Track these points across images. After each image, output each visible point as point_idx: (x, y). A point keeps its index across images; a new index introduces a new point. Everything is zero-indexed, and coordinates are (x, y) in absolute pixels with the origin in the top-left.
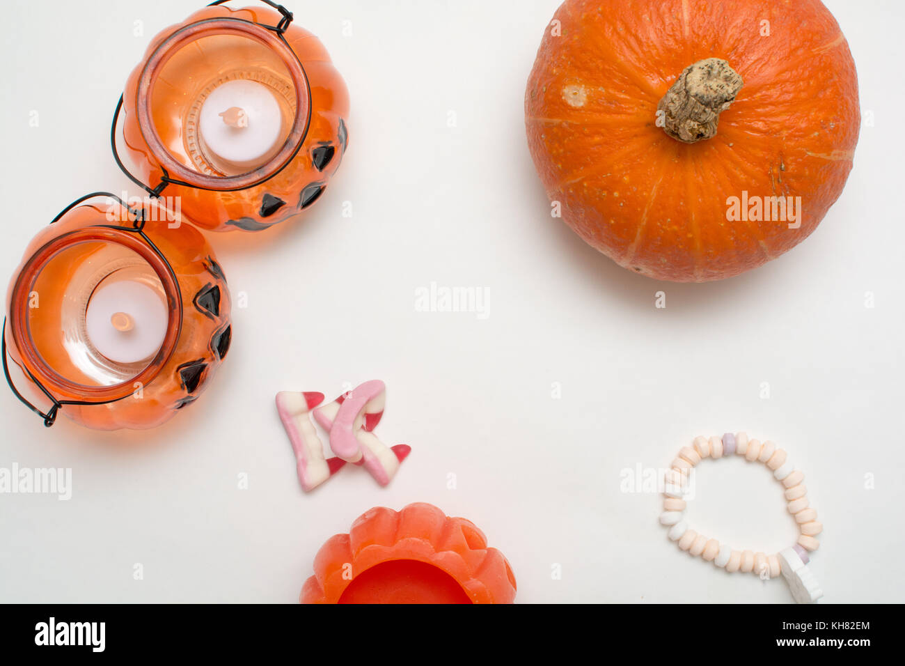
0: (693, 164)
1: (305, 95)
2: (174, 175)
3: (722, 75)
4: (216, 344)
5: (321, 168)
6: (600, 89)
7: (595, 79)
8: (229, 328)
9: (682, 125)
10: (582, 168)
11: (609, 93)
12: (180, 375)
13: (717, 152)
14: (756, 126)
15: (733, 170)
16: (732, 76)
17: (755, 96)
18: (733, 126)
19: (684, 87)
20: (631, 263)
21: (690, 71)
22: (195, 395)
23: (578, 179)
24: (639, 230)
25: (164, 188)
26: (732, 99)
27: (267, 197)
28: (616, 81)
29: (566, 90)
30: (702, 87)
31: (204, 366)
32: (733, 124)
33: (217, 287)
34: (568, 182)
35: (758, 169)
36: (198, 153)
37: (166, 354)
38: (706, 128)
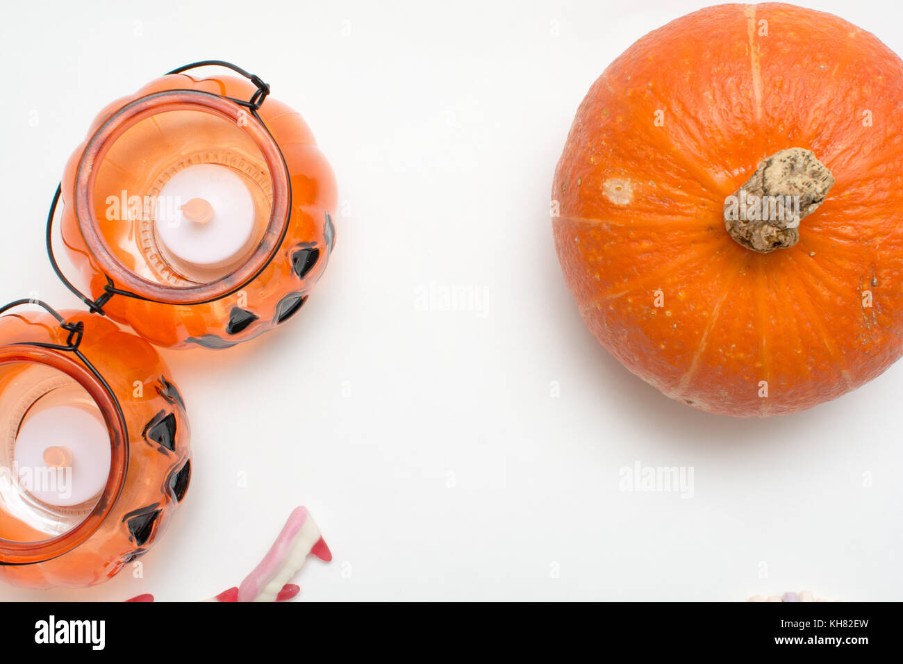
0: (766, 277)
1: (283, 186)
2: (120, 284)
3: (809, 169)
4: (173, 483)
5: (303, 274)
6: (650, 184)
7: (643, 171)
8: (188, 464)
9: (757, 232)
10: (626, 280)
11: (662, 189)
12: (126, 524)
13: (795, 263)
14: (844, 231)
15: (815, 286)
16: (821, 170)
17: (843, 194)
18: (814, 231)
19: (761, 185)
20: (683, 395)
21: (769, 164)
22: (146, 546)
23: (621, 294)
24: (696, 357)
25: (108, 299)
26: (821, 200)
27: (236, 311)
28: (671, 174)
29: (607, 184)
30: (784, 184)
31: (157, 513)
32: (816, 229)
33: (172, 415)
34: (609, 297)
35: (844, 284)
36: (154, 251)
37: (109, 501)
38: (787, 235)
